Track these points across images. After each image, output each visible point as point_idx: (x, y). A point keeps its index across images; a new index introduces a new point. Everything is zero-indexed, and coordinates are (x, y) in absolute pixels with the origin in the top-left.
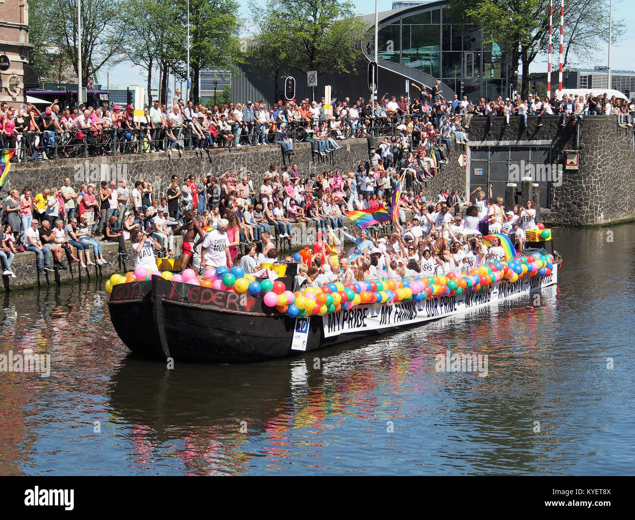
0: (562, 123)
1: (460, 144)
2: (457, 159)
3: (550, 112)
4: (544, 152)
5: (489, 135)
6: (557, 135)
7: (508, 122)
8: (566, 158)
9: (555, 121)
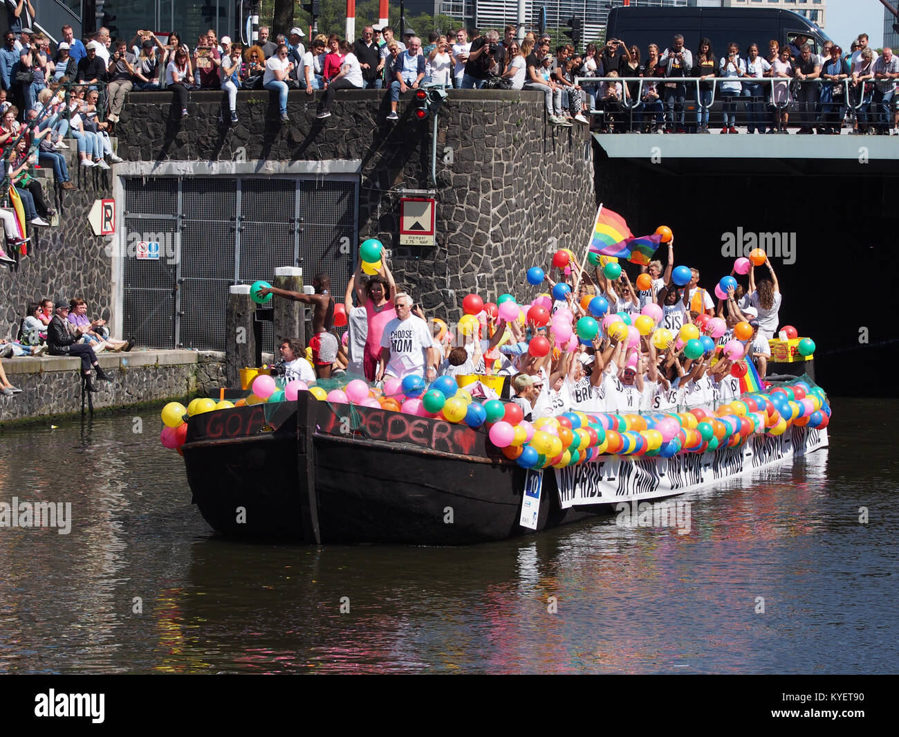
0: (389, 112)
1: (96, 170)
2: (87, 213)
3: (357, 80)
4: (339, 194)
5: (180, 144)
6: (375, 146)
7: (233, 107)
8: (400, 213)
9: (369, 106)
